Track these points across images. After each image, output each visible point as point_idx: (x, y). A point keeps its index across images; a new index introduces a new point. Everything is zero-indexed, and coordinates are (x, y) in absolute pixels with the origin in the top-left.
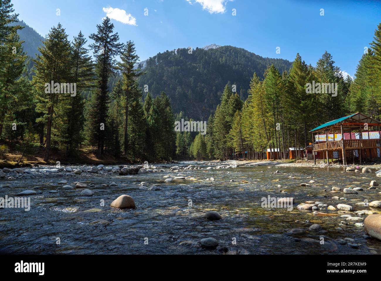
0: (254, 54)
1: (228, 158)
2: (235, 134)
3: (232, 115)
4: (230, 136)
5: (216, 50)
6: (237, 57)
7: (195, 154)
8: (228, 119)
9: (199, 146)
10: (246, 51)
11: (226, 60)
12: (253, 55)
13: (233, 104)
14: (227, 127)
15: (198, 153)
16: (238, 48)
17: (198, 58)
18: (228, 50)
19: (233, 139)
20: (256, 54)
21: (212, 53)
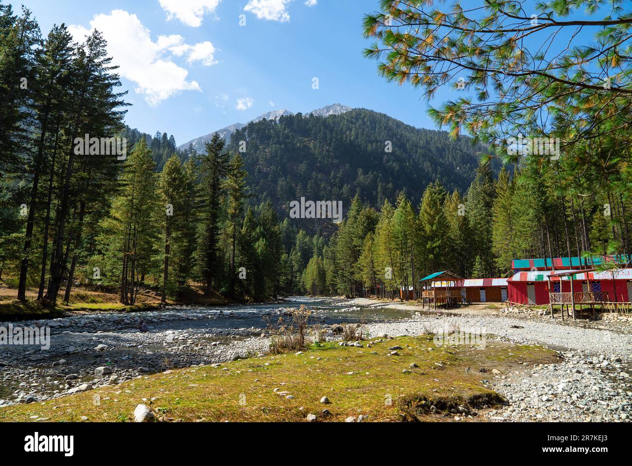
0: (403, 124)
1: (356, 295)
2: (365, 265)
3: (363, 238)
4: (359, 266)
5: (342, 117)
6: (374, 129)
7: (308, 286)
8: (356, 242)
9: (315, 275)
10: (388, 119)
11: (357, 135)
12: (399, 124)
13: (364, 222)
14: (356, 254)
15: (313, 284)
16: (376, 113)
17: (313, 132)
18: (359, 117)
19: (362, 270)
20: (406, 123)
21: (334, 123)
